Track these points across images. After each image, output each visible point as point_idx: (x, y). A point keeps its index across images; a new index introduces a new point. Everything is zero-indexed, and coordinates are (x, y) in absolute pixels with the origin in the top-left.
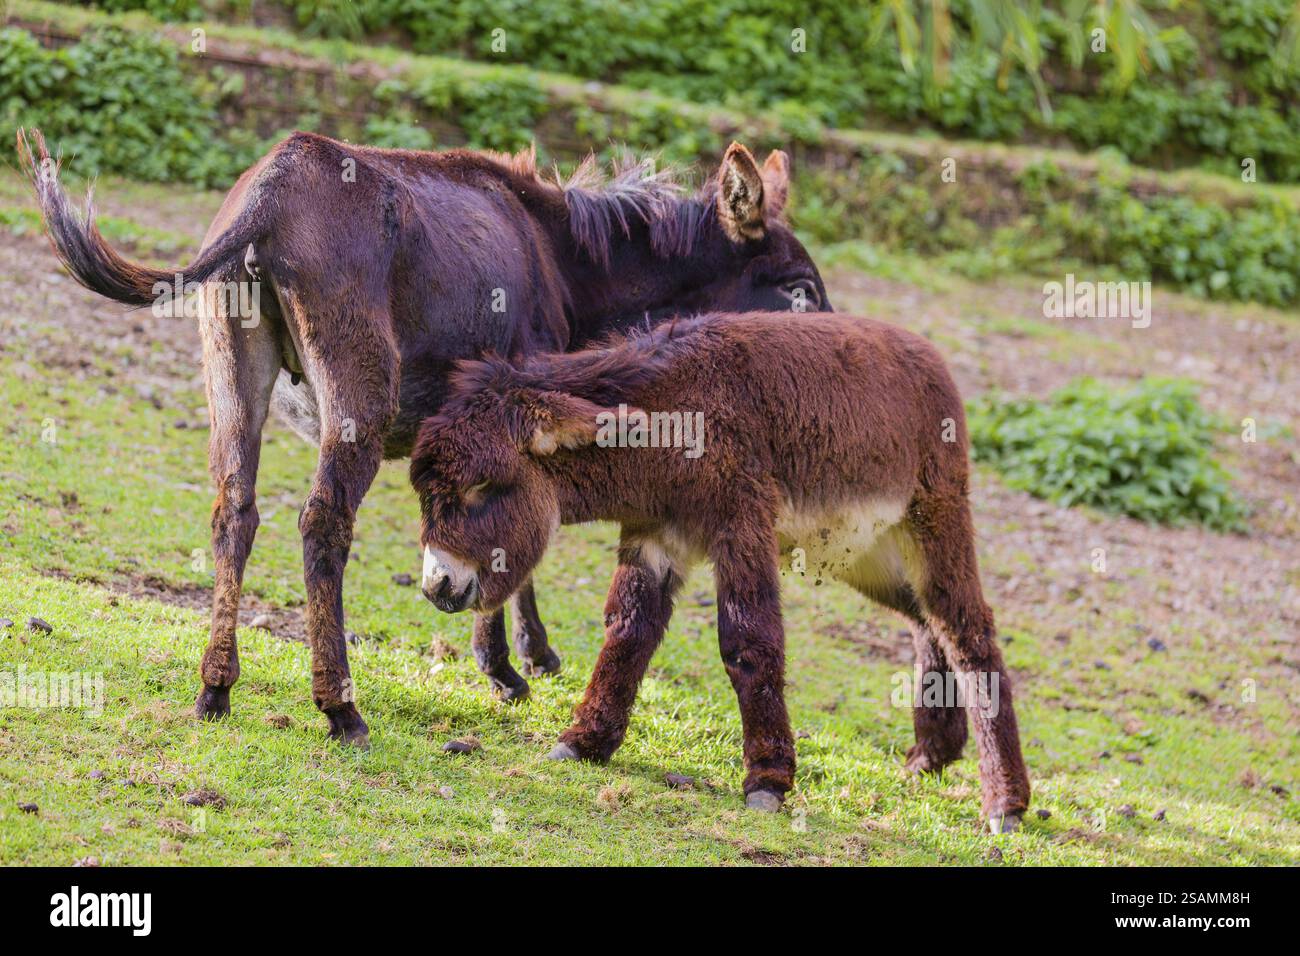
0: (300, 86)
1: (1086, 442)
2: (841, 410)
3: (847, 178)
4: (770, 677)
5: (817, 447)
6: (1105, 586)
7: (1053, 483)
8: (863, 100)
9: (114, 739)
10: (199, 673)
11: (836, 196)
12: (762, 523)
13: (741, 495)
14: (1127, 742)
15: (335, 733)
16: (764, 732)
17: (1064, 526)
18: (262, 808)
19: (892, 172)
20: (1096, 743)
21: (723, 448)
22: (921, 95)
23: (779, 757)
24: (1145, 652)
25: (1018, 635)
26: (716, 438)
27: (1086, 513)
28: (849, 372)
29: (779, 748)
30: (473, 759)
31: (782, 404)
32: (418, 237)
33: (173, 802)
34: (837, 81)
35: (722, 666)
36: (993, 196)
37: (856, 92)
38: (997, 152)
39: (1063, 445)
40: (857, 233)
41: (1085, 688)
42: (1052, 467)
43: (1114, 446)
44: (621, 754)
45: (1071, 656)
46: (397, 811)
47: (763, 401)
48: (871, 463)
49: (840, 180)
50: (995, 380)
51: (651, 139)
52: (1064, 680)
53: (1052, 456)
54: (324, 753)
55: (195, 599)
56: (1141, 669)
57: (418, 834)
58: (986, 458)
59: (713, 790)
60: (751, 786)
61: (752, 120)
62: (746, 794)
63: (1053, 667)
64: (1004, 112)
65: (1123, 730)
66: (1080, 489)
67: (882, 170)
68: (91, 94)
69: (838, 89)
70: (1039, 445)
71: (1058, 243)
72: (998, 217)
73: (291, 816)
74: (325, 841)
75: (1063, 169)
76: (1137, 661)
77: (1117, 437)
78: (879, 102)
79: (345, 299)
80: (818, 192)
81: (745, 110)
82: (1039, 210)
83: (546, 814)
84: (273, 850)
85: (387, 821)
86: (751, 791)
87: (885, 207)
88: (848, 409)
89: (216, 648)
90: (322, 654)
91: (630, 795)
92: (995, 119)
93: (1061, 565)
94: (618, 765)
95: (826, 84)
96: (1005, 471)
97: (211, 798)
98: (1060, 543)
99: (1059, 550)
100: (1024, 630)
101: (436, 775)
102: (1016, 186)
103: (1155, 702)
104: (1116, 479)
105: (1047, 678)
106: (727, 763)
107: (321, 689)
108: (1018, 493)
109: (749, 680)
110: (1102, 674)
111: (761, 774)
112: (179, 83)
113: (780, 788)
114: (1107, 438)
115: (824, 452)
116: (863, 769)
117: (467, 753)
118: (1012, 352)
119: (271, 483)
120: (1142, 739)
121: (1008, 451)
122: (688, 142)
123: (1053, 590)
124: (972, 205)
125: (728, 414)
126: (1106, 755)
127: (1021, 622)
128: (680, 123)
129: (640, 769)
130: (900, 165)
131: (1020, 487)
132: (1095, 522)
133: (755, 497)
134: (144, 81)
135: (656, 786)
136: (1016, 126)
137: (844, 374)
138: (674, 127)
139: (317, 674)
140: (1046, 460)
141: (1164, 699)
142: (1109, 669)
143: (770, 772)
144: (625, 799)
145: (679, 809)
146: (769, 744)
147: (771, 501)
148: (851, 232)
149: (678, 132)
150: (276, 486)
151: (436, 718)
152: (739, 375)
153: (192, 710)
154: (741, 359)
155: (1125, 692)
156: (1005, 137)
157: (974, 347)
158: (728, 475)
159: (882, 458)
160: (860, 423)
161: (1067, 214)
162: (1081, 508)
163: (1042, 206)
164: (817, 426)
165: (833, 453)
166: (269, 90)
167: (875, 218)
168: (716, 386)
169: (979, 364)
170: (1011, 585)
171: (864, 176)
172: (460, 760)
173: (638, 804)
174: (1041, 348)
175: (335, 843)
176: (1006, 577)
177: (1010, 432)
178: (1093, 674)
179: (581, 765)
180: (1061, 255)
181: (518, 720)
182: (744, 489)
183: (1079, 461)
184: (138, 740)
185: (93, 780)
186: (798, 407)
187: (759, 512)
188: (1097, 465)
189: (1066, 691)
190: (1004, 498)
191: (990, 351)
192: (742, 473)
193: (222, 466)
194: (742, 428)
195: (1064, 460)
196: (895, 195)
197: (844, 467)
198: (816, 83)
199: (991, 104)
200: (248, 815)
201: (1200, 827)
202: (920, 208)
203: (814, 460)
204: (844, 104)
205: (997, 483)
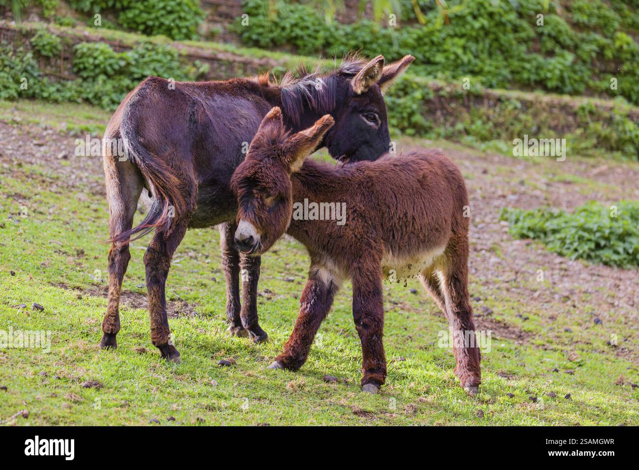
0: (236, 69)
1: (585, 230)
2: (419, 208)
3: (494, 111)
4: (377, 331)
5: (406, 226)
6: (582, 295)
7: (568, 248)
8: (509, 76)
9: (57, 358)
10: (101, 326)
11: (488, 119)
12: (374, 260)
13: (364, 247)
14: (569, 365)
15: (164, 356)
16: (372, 357)
17: (571, 269)
18: (118, 390)
19: (516, 108)
20: (553, 365)
21: (356, 224)
22: (538, 74)
23: (379, 368)
24: (593, 324)
25: (531, 316)
26: (354, 219)
27: (582, 262)
28: (424, 189)
29: (379, 364)
30: (231, 368)
31: (389, 207)
32: (207, 125)
33: (76, 387)
34: (497, 68)
35: (355, 325)
36: (563, 119)
37: (506, 72)
38: (566, 99)
39: (573, 231)
40: (499, 136)
41: (558, 341)
42: (568, 241)
43: (598, 231)
44: (306, 367)
45: (555, 326)
46: (186, 391)
47: (378, 205)
48: (434, 232)
49: (491, 112)
50: (551, 202)
51: (401, 93)
52: (548, 337)
53: (568, 236)
54: (158, 365)
55: (128, 297)
56: (588, 332)
57: (193, 402)
58: (539, 237)
59: (346, 383)
60: (366, 381)
61: (449, 84)
62: (362, 385)
63: (543, 331)
64: (576, 81)
65: (569, 359)
66: (581, 251)
67: (510, 107)
68: (138, 73)
69: (498, 71)
70: (563, 231)
71: (594, 141)
72: (566, 129)
73: (133, 393)
74: (146, 404)
75: (596, 106)
76: (587, 328)
77: (599, 227)
78: (517, 77)
79: (169, 157)
80: (480, 118)
81: (446, 80)
82: (585, 126)
83: (260, 394)
84: (119, 408)
85: (181, 396)
86: (364, 384)
87: (512, 124)
88: (423, 207)
89: (109, 316)
90: (155, 320)
91: (304, 385)
92: (572, 85)
93: (565, 286)
94: (303, 371)
95: (492, 69)
96: (547, 244)
97: (95, 384)
98: (567, 276)
99: (566, 279)
100: (535, 314)
101: (210, 376)
102: (575, 114)
103: (590, 347)
104: (598, 246)
105: (540, 336)
106: (357, 371)
107: (154, 337)
108: (552, 254)
109: (365, 332)
110: (568, 334)
111: (370, 375)
112: (179, 68)
113: (379, 383)
114: (595, 228)
115: (410, 229)
116: (427, 375)
117: (228, 365)
118: (562, 190)
119: (185, 247)
120: (577, 363)
121: (549, 234)
122: (418, 94)
123: (557, 297)
124: (553, 123)
125: (360, 208)
126: (557, 371)
127: (534, 311)
128: (415, 86)
129: (314, 373)
130: (519, 105)
131: (553, 250)
132: (586, 267)
133: (372, 249)
134: (162, 67)
135: (319, 381)
136: (582, 88)
137: (421, 190)
138: (412, 88)
139: (153, 330)
140: (565, 238)
141: (594, 345)
142: (571, 332)
143: (374, 375)
144: (301, 387)
145: (327, 392)
146: (374, 362)
147: (381, 252)
148: (495, 135)
149: (414, 90)
150: (188, 248)
151: (219, 350)
152: (368, 191)
153: (99, 345)
154: (370, 184)
155: (577, 342)
156: (575, 93)
157: (544, 187)
158: (359, 236)
159: (439, 229)
160: (429, 213)
161: (598, 127)
162: (580, 260)
163: (587, 123)
164: (406, 217)
165: (415, 229)
166: (222, 71)
167: (507, 129)
168: (357, 195)
169: (544, 195)
170: (536, 295)
171: (502, 110)
172: (225, 369)
173: (307, 389)
174: (577, 188)
175: (150, 405)
176: (535, 291)
177: (549, 225)
178: (564, 334)
179: (283, 371)
180: (595, 146)
181: (259, 351)
182: (366, 244)
183: (581, 238)
184: (69, 358)
185: (40, 376)
186: (397, 208)
187: (373, 256)
188: (589, 240)
189: (548, 342)
190: (545, 256)
191: (551, 189)
192: (366, 237)
193: (114, 232)
194: (366, 215)
195: (574, 238)
196: (516, 118)
197: (420, 235)
198: (487, 69)
199: (570, 78)
200: (112, 392)
201: (587, 402)
202: (529, 124)
203: (404, 233)
204: (500, 78)
205: (543, 249)
